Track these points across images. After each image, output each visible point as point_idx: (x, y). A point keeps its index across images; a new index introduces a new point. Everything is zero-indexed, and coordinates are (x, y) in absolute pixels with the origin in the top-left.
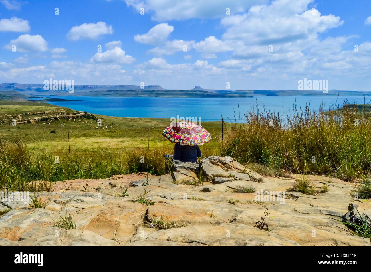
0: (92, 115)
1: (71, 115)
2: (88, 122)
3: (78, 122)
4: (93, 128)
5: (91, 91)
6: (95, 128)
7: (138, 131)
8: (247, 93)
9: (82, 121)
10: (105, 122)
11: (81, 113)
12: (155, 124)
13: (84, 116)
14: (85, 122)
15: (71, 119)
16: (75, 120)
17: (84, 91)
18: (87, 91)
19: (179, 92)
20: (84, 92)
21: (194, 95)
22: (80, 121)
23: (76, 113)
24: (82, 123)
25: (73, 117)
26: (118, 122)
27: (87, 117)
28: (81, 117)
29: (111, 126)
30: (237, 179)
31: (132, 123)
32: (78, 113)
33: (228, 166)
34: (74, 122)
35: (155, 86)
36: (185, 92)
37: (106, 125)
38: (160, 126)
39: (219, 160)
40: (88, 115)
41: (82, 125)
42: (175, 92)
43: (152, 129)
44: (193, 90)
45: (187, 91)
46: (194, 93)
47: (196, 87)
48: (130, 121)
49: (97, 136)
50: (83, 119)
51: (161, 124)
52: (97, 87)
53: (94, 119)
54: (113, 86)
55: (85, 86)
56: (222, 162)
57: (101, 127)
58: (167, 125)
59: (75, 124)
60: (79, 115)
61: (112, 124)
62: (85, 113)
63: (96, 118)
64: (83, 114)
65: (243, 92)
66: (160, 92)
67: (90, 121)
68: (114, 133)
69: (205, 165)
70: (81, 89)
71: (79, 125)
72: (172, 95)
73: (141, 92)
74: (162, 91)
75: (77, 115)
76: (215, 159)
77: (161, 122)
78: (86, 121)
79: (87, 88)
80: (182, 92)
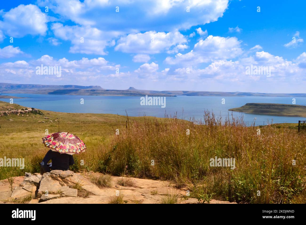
0: (38, 111)
1: (20, 111)
2: (35, 117)
3: (25, 117)
4: (39, 122)
5: (39, 90)
6: (41, 122)
7: (76, 126)
8: (171, 93)
9: (29, 116)
10: (50, 117)
11: (29, 109)
12: (94, 119)
13: (31, 112)
14: (32, 117)
15: (19, 114)
16: (23, 115)
17: (33, 89)
18: (36, 89)
19: (116, 92)
20: (33, 91)
21: (128, 94)
22: (28, 116)
23: (24, 109)
24: (30, 118)
25: (21, 112)
26: (62, 117)
27: (34, 112)
28: (29, 112)
29: (56, 121)
30: (64, 195)
31: (75, 117)
32: (26, 109)
33: (66, 180)
34: (23, 116)
35: (96, 86)
36: (121, 92)
37: (51, 120)
38: (99, 120)
39: (59, 175)
40: (35, 111)
41: (30, 119)
42: (113, 92)
43: (89, 123)
44: (127, 90)
45: (123, 91)
46: (129, 93)
47: (130, 88)
48: (73, 116)
49: (38, 130)
50: (30, 114)
51: (100, 119)
52: (45, 86)
53: (40, 114)
54: (59, 86)
55: (34, 85)
56: (61, 177)
57: (47, 121)
58: (105, 119)
59: (23, 119)
60: (27, 111)
61: (57, 118)
62: (33, 109)
63: (42, 113)
64: (31, 110)
65: (168, 92)
66: (100, 92)
67: (37, 116)
68: (55, 127)
69: (44, 180)
70: (30, 88)
71: (27, 119)
72: (110, 94)
73: (83, 92)
74: (102, 90)
75: (25, 110)
76: (56, 173)
77: (100, 117)
78: (33, 115)
79: (36, 87)
80: (119, 92)
